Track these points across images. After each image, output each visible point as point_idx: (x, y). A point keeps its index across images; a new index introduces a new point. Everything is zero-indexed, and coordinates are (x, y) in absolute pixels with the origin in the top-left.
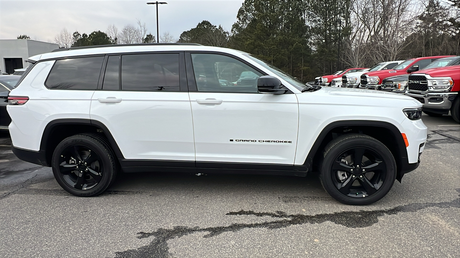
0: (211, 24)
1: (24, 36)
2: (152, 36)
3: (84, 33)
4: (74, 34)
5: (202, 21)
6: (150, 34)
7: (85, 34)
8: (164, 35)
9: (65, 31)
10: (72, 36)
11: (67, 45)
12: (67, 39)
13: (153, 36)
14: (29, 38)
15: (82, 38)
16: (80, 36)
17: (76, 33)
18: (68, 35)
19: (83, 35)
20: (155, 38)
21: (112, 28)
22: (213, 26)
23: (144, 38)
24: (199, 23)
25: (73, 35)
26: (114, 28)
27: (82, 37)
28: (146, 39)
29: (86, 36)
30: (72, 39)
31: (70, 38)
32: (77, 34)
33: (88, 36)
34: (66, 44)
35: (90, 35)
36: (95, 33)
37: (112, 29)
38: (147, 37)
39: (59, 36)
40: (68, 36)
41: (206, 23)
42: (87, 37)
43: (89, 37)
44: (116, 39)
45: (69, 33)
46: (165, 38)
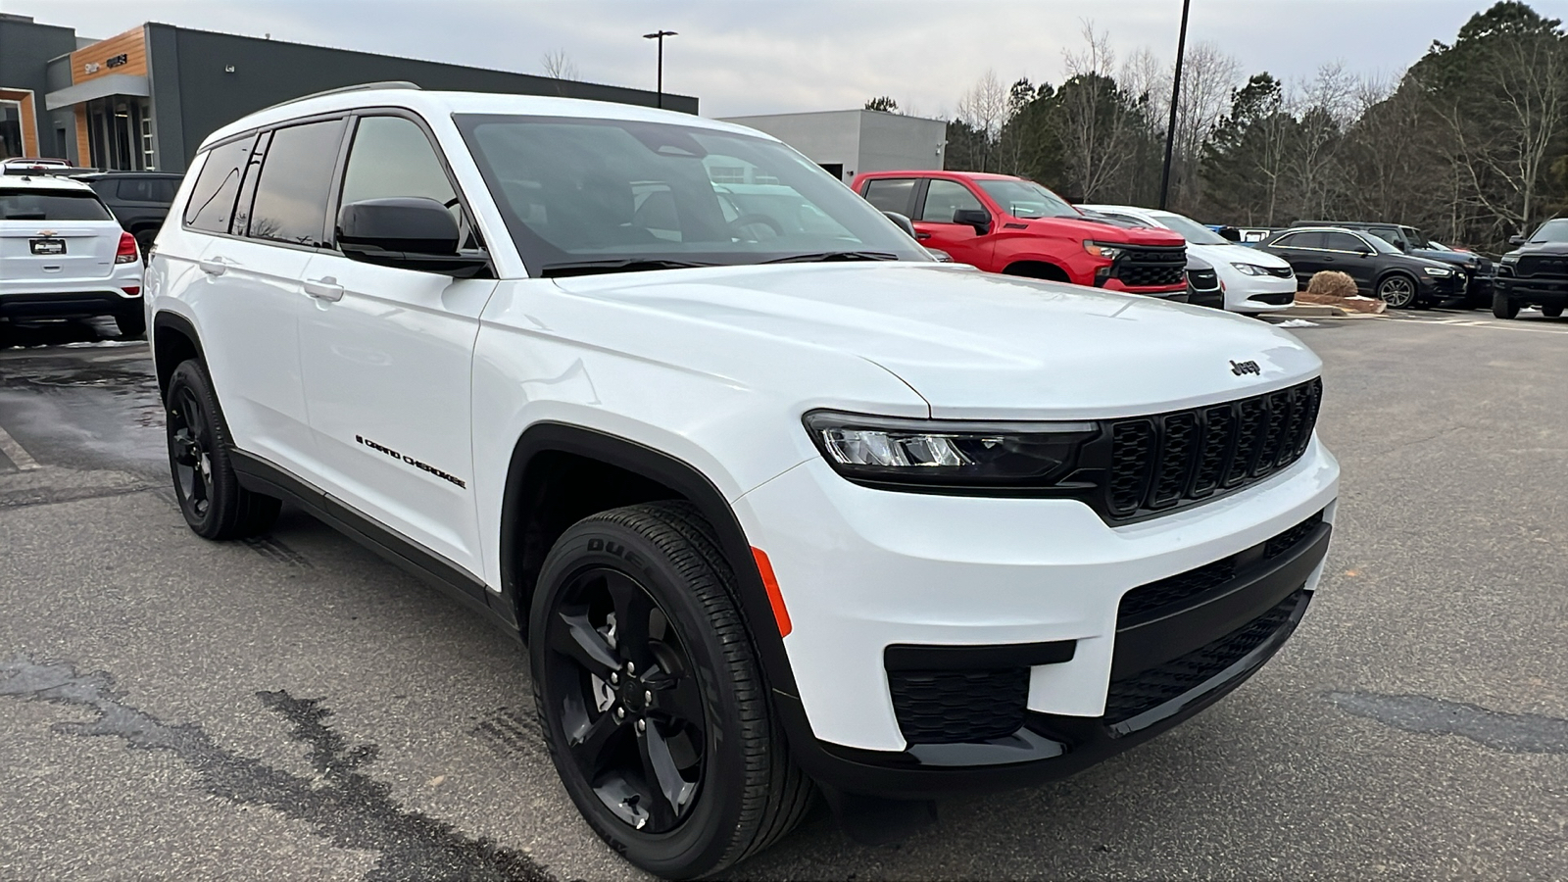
0: (1533, 17)
1: (883, 101)
2: (1269, 81)
3: (1043, 83)
4: (1015, 86)
5: (1492, 6)
6: (1265, 74)
7: (1046, 85)
8: (1321, 74)
9: (991, 80)
10: (1008, 94)
11: (991, 122)
12: (991, 104)
13: (1275, 80)
14: (895, 105)
15: (1037, 97)
16: (1030, 93)
17: (1020, 84)
18: (996, 91)
19: (1041, 89)
20: (1280, 87)
21: (1141, 61)
22: (1545, 21)
23: (1239, 90)
24: (1474, 13)
25: (1012, 90)
26: (1146, 59)
27: (1035, 94)
28: (1248, 90)
29: (1050, 90)
30: (1006, 101)
31: (1001, 101)
32: (1024, 86)
33: (1056, 92)
34: (987, 121)
35: (1060, 89)
36: (1077, 81)
37: (1139, 63)
38: (1249, 85)
39: (971, 97)
40: (996, 94)
41: (1513, 11)
42: (1053, 96)
43: (1057, 96)
44: (1144, 98)
45: (1000, 85)
46: (1322, 85)
